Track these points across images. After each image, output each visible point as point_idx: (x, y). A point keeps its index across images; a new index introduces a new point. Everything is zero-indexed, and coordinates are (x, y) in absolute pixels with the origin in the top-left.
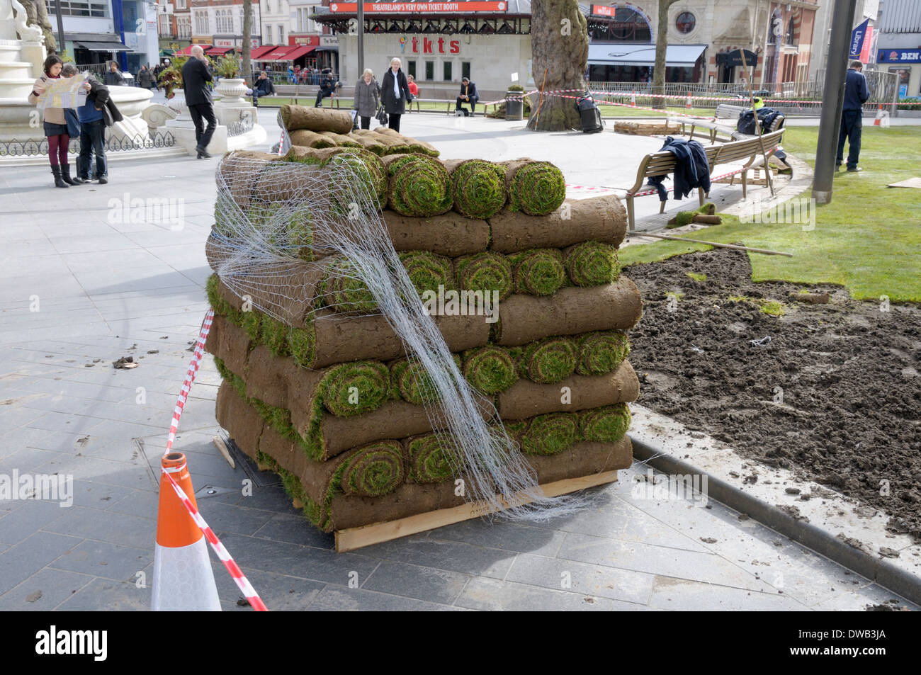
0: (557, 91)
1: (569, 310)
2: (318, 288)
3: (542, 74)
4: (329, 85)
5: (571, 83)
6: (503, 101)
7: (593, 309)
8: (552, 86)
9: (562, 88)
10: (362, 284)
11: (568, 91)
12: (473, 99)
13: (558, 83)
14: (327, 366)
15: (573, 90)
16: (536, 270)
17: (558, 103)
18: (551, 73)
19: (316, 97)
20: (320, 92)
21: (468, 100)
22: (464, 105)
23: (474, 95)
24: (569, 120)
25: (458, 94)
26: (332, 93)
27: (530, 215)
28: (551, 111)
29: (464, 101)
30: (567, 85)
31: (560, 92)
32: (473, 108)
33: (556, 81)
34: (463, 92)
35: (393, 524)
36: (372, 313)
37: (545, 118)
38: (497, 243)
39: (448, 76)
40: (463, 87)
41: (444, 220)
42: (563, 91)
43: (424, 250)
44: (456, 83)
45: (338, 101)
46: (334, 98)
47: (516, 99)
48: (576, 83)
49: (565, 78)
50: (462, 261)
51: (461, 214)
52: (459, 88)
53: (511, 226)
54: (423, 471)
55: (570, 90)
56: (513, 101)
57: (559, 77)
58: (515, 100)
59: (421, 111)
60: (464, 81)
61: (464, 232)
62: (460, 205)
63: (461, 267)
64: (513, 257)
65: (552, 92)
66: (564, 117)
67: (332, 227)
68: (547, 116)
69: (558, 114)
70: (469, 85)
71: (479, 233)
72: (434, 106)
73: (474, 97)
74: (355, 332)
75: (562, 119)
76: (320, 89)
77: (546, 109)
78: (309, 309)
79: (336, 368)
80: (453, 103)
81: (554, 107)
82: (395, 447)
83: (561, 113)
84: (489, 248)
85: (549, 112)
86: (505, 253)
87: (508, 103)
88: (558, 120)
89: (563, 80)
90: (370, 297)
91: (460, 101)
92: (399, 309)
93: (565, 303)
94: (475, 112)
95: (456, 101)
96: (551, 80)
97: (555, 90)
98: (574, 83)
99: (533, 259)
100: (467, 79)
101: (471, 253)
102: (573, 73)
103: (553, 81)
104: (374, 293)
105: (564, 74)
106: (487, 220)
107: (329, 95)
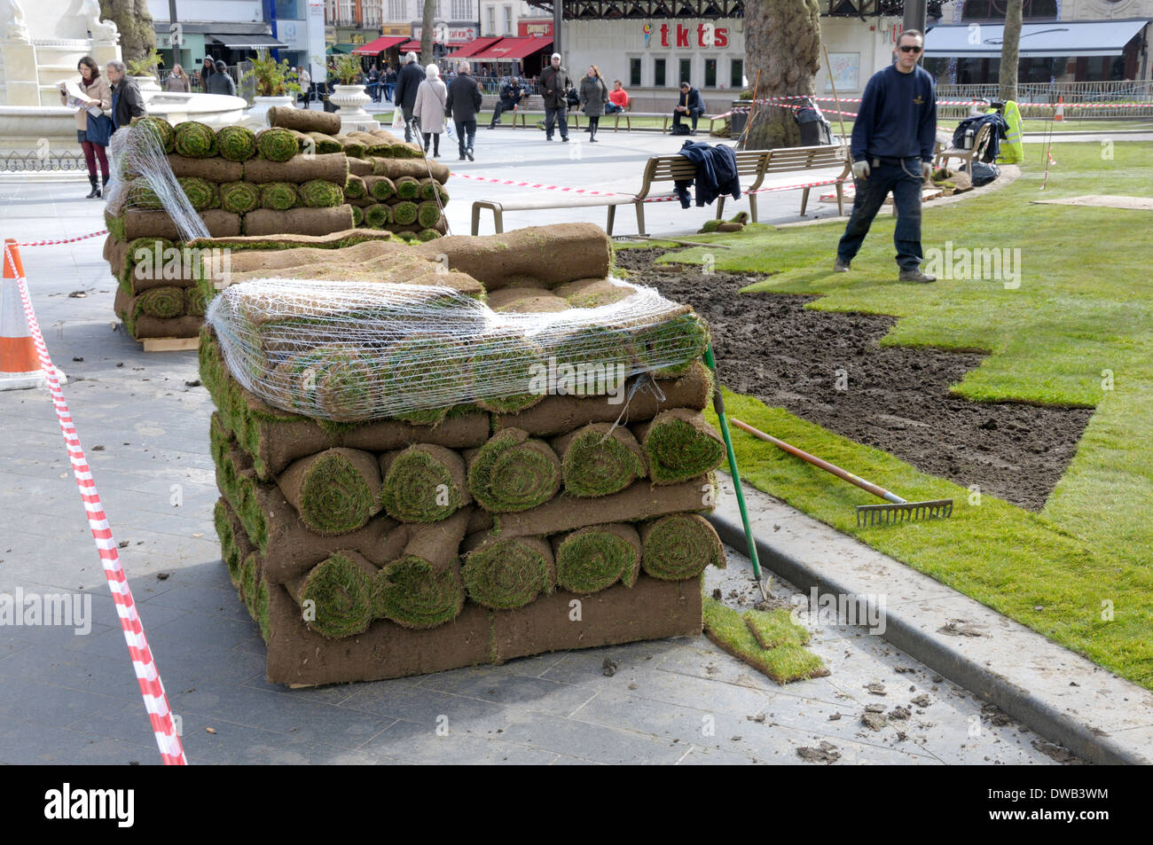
0: (775, 99)
1: (296, 219)
2: (129, 194)
3: (755, 75)
4: (512, 94)
5: (796, 88)
6: (729, 114)
7: (315, 220)
8: (769, 92)
9: (782, 93)
10: (153, 192)
11: (790, 98)
12: (695, 112)
13: (776, 87)
14: (134, 239)
15: (798, 97)
16: (273, 194)
17: (775, 115)
18: (766, 74)
19: (493, 111)
20: (498, 103)
21: (688, 113)
22: (684, 121)
23: (696, 106)
24: (791, 136)
25: (675, 105)
26: (516, 105)
27: (272, 161)
28: (766, 125)
29: (684, 114)
30: (789, 89)
31: (779, 99)
32: (695, 125)
33: (773, 85)
34: (682, 103)
35: (180, 341)
36: (160, 209)
37: (758, 134)
38: (248, 177)
39: (660, 79)
40: (683, 96)
41: (210, 161)
42: (783, 98)
43: (197, 177)
44: (671, 90)
45: (523, 115)
46: (519, 112)
47: (744, 110)
48: (802, 86)
49: (786, 80)
50: (223, 186)
51: (224, 158)
52: (678, 96)
53: (258, 167)
54: (196, 307)
55: (793, 96)
56: (740, 114)
57: (777, 80)
58: (743, 112)
59: (633, 129)
60: (682, 86)
61: (224, 168)
62: (222, 151)
63: (224, 189)
64: (261, 186)
65: (768, 100)
66: (784, 133)
67: (138, 160)
68: (761, 132)
69: (776, 129)
70: (689, 92)
71: (235, 169)
72: (654, 122)
73: (696, 109)
74: (149, 219)
75: (780, 135)
76: (499, 100)
77: (761, 122)
78: (123, 205)
79: (138, 240)
80: (670, 117)
81: (771, 119)
82: (178, 291)
83: (780, 128)
84: (243, 179)
85: (763, 127)
86: (256, 183)
87: (734, 116)
88: (775, 137)
89: (783, 84)
90: (158, 200)
91: (678, 115)
92: (176, 207)
93: (294, 215)
94: (697, 129)
95: (673, 114)
96: (766, 84)
97: (772, 97)
98: (799, 88)
99: (272, 187)
100: (687, 84)
101: (230, 181)
102: (798, 73)
103: (770, 86)
104: (160, 197)
105: (785, 76)
106: (242, 163)
107: (512, 108)
